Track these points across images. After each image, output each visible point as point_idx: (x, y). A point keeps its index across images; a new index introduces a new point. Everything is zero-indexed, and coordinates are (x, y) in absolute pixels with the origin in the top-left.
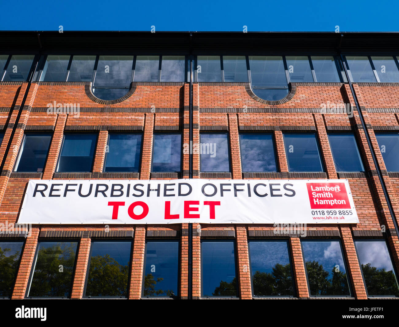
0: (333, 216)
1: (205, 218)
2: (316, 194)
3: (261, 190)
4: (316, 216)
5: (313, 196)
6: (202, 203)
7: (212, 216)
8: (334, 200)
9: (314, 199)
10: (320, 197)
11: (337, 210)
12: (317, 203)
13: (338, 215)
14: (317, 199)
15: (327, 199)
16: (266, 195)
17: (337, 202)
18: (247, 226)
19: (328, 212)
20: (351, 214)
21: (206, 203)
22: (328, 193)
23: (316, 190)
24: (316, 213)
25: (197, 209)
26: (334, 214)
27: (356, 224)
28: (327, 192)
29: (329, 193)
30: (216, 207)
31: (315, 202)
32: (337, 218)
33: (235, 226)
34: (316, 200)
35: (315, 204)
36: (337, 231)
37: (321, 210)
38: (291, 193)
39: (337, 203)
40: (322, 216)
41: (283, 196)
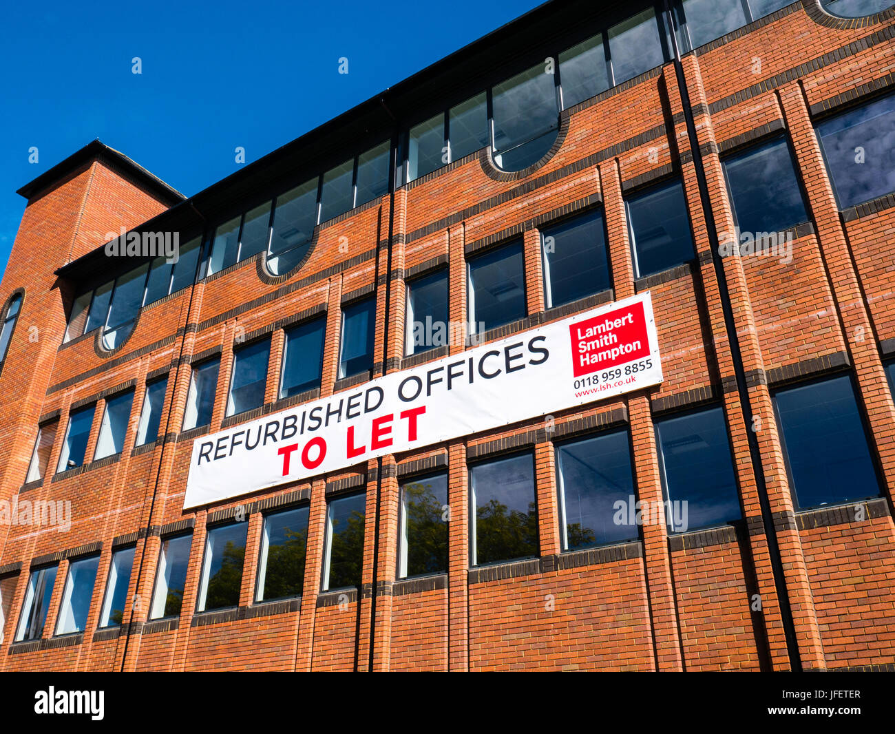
0: (611, 382)
1: (401, 443)
2: (586, 345)
3: (491, 365)
4: (582, 389)
5: (581, 351)
6: (397, 416)
7: (413, 436)
8: (618, 347)
9: (582, 356)
10: (594, 348)
11: (622, 367)
12: (585, 362)
13: (624, 377)
14: (587, 355)
15: (605, 348)
16: (499, 371)
17: (624, 349)
18: (464, 439)
19: (605, 376)
20: (649, 365)
21: (403, 415)
22: (608, 335)
23: (587, 335)
24: (581, 384)
25: (388, 430)
26: (616, 376)
27: (660, 385)
28: (607, 333)
29: (610, 334)
30: (419, 417)
31: (582, 360)
32: (620, 383)
33: (447, 444)
34: (585, 357)
35: (582, 365)
36: (620, 410)
37: (591, 375)
38: (541, 356)
39: (624, 351)
40: (593, 386)
41: (528, 366)
